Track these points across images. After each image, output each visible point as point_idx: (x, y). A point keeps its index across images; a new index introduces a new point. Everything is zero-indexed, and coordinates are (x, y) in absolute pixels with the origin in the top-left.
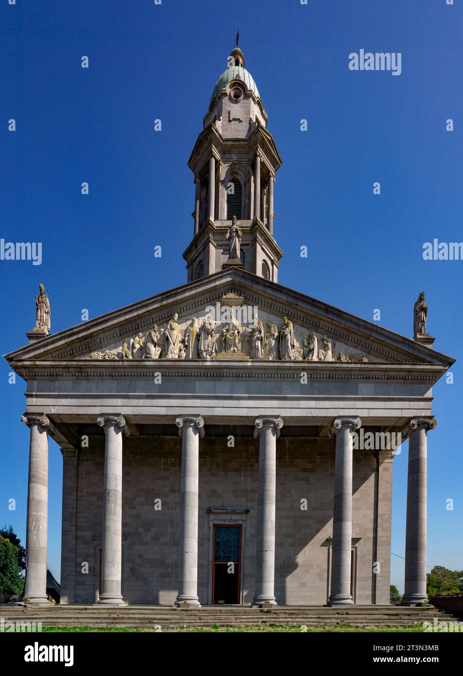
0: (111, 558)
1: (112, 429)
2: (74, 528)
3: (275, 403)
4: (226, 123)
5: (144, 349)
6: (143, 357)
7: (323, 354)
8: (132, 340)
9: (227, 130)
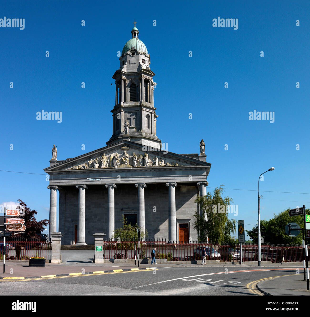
0: (81, 230)
1: (81, 189)
2: (64, 218)
3: (143, 179)
4: (129, 64)
5: (93, 165)
6: (93, 168)
7: (160, 163)
8: (88, 162)
9: (129, 67)
